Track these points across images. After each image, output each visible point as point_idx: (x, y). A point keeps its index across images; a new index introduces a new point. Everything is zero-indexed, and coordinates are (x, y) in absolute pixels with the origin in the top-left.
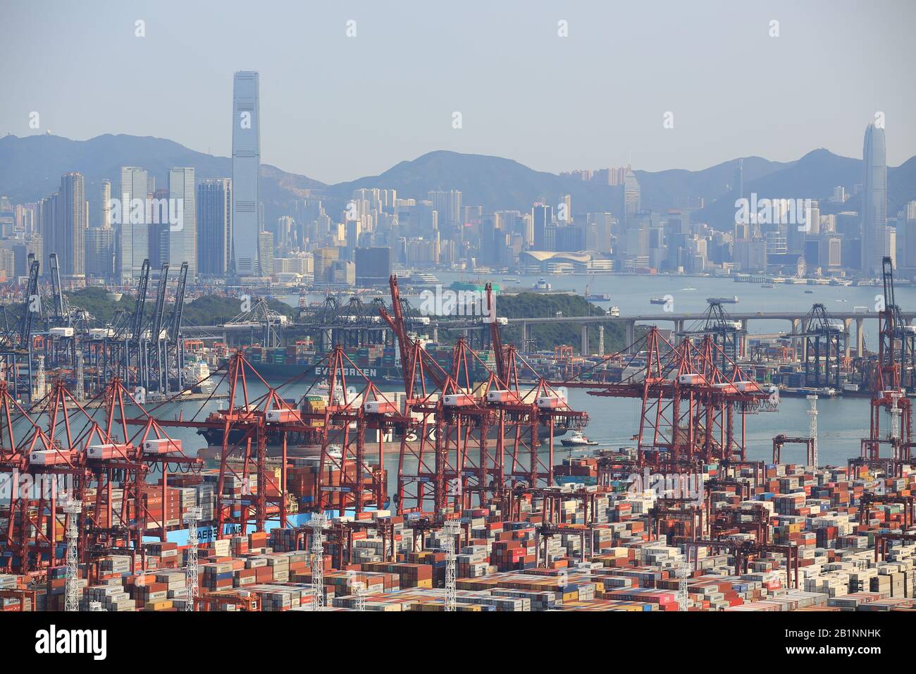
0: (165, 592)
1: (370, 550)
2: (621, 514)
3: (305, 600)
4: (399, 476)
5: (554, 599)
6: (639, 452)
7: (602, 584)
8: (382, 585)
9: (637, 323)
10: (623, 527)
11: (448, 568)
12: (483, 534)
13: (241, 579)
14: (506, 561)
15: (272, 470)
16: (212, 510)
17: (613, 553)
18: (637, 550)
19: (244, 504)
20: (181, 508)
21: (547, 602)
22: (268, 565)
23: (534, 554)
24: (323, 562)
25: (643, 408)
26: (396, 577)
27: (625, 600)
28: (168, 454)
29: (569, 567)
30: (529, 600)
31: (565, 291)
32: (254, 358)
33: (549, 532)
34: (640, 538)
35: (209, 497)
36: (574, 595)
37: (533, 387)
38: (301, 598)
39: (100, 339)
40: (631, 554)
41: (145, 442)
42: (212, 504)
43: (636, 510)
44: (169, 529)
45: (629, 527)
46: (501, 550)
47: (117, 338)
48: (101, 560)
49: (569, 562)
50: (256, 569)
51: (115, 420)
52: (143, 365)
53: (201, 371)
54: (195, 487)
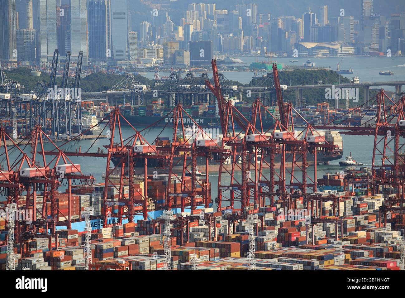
0: (70, 261)
1: (201, 233)
2: (361, 210)
3: (159, 266)
4: (219, 186)
5: (318, 264)
6: (373, 170)
7: (349, 255)
8: (208, 256)
9: (371, 87)
10: (362, 218)
11: (250, 244)
12: (273, 223)
13: (119, 252)
14: (287, 240)
15: (138, 183)
16: (100, 209)
17: (356, 235)
18: (371, 233)
19: (120, 205)
20: (80, 208)
21: (314, 267)
22: (136, 243)
23: (305, 235)
24: (171, 241)
25: (375, 142)
26: (217, 250)
27: (365, 265)
28: (72, 173)
29: (328, 244)
30: (302, 265)
31: (324, 68)
32: (126, 112)
33: (315, 222)
34: (374, 225)
35: (98, 201)
36: (331, 262)
37: (304, 129)
38: (157, 264)
39: (27, 100)
40: (368, 235)
41: (57, 166)
42: (100, 205)
43: (371, 207)
44: (73, 221)
45: (366, 218)
46: (284, 233)
47: (38, 100)
48: (29, 241)
49: (328, 241)
50: (128, 246)
51: (38, 152)
52: (55, 117)
53: (93, 121)
54: (89, 194)
